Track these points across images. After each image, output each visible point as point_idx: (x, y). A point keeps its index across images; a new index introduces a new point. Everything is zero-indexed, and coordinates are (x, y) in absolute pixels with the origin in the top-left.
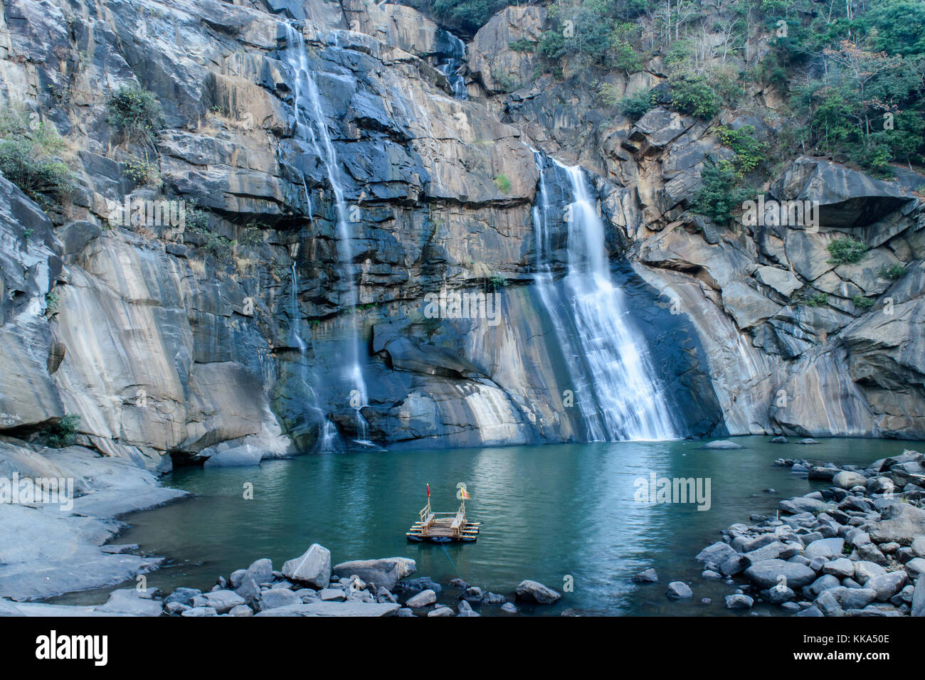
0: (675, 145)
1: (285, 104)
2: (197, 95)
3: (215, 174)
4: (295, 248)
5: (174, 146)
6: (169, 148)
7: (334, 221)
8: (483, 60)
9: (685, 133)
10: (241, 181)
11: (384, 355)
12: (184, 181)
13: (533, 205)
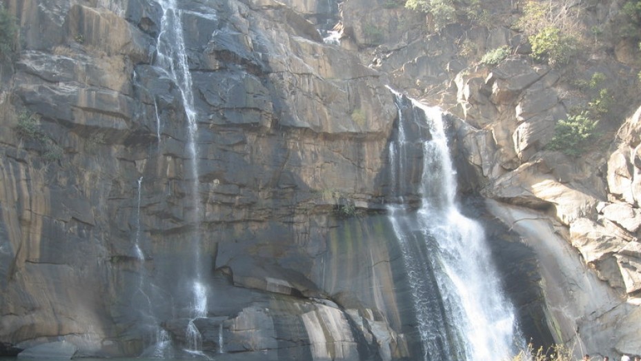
0: (529, 91)
1: (148, 36)
2: (60, 21)
3: (65, 89)
4: (141, 164)
5: (29, 63)
6: (25, 65)
7: (183, 141)
8: (355, 17)
9: (538, 80)
10: (89, 97)
11: (227, 271)
12: (32, 93)
13: (389, 140)
